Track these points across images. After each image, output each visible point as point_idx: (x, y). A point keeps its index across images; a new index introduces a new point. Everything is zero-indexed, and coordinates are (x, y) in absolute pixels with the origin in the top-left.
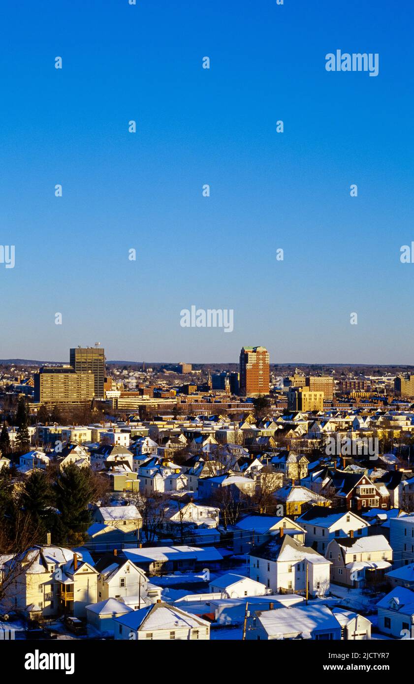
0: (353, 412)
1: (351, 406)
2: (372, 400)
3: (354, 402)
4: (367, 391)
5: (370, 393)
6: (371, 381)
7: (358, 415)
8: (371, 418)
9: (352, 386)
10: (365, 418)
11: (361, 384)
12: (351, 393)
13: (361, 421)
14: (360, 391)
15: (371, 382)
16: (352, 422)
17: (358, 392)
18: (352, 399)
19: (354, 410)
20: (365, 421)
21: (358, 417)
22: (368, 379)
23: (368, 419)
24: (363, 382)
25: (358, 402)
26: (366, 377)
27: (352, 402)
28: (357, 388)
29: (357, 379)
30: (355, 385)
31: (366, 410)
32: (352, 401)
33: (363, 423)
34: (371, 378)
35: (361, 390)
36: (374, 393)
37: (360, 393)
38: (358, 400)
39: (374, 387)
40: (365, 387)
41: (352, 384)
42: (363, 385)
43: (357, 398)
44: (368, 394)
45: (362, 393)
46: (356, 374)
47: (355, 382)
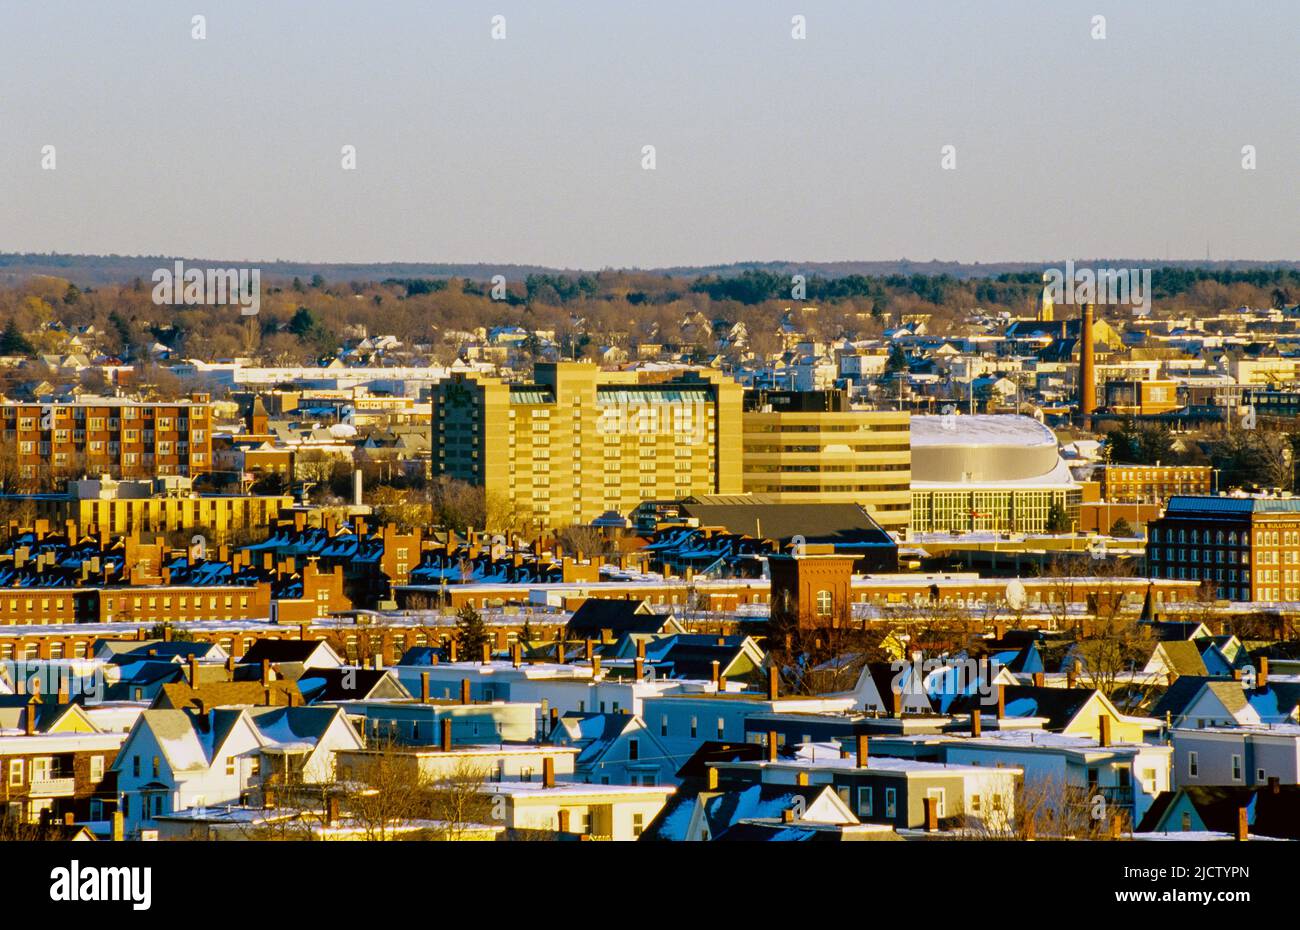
0: (115, 674)
1: (87, 610)
2: (258, 556)
3: (115, 580)
4: (215, 483)
5: (238, 502)
6: (245, 400)
7: (161, 702)
8: (264, 722)
9: (93, 447)
10: (212, 727)
11: (164, 424)
12: (86, 508)
13: (181, 747)
14: (160, 488)
15: (247, 414)
16: (114, 760)
17: (144, 492)
18: (93, 549)
19: (119, 660)
20: (212, 750)
21: (156, 718)
22: (221, 386)
23: (243, 737)
24: (184, 413)
25: (141, 574)
26: (202, 366)
27: (94, 579)
28: (129, 459)
29: (131, 385)
30: (116, 436)
31: (217, 653)
32: (92, 565)
33: (196, 767)
34: (245, 372)
35: (171, 482)
36: (271, 502)
37: (155, 504)
38: (143, 556)
39: (266, 448)
40: (200, 448)
41: (93, 424)
42: (184, 436)
43: (133, 545)
44: (221, 513)
45: (171, 503)
46: (123, 342)
47: (115, 412)
